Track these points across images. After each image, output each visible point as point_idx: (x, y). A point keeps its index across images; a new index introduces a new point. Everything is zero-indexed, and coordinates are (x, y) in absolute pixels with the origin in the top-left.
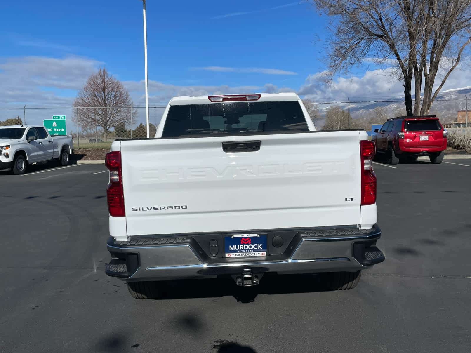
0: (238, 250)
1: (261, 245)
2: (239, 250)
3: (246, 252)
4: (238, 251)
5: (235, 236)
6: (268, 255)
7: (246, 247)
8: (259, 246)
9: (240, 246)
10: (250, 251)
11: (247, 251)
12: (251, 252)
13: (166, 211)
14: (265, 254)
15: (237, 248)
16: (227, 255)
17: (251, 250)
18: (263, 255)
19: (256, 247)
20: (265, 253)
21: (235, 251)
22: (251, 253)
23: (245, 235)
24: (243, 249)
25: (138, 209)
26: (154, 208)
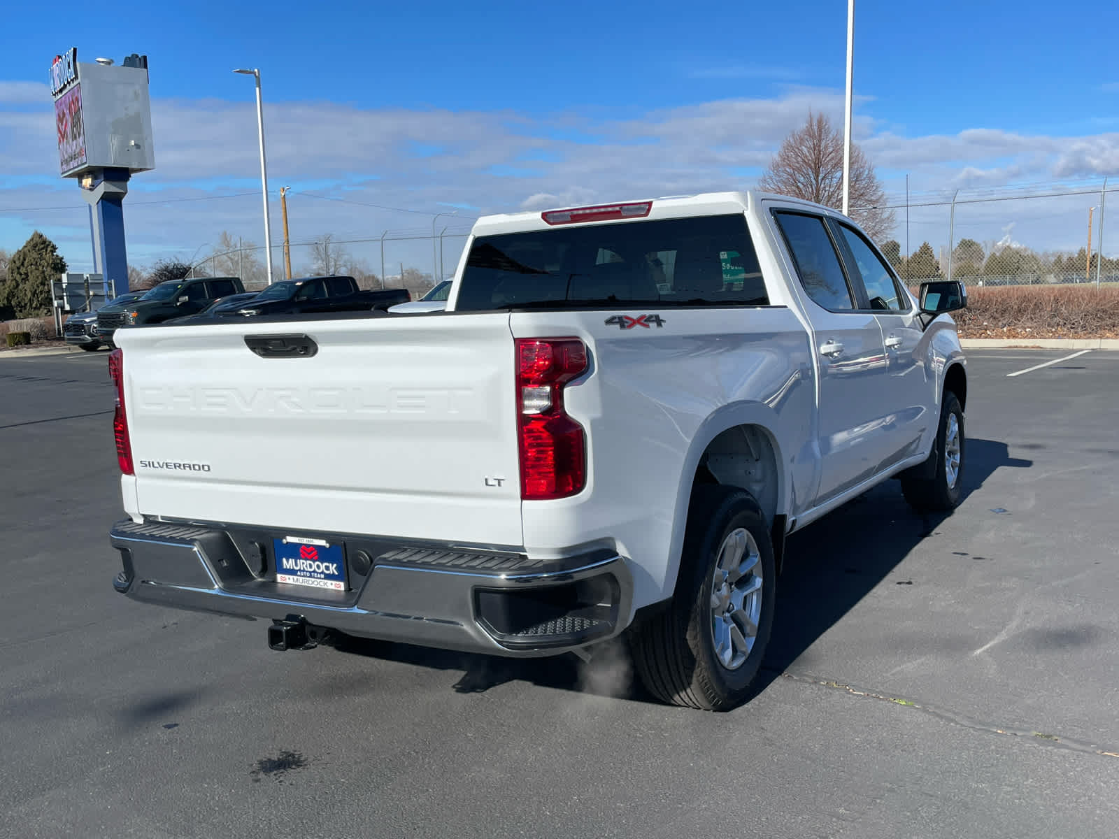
0: (297, 571)
1: (335, 565)
2: (300, 570)
4: (299, 573)
5: (290, 539)
6: (349, 589)
7: (311, 566)
8: (333, 569)
9: (302, 561)
10: (319, 576)
11: (313, 574)
12: (317, 578)
14: (341, 586)
15: (296, 565)
16: (280, 578)
17: (320, 573)
18: (339, 589)
19: (327, 568)
20: (342, 584)
21: (292, 572)
22: (319, 580)
23: (305, 541)
24: (306, 569)
25: (147, 463)
26: (166, 464)
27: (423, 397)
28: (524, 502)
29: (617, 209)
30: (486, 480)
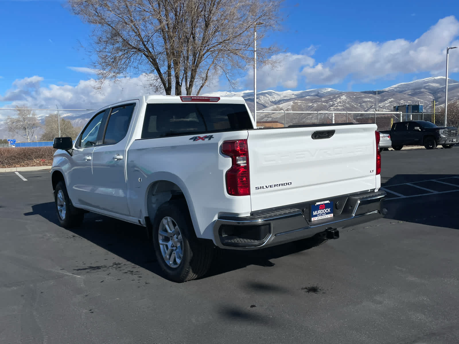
2: (318, 214)
3: (322, 215)
7: (322, 212)
8: (329, 210)
9: (319, 211)
13: (276, 188)
14: (332, 215)
17: (325, 213)
19: (327, 211)
21: (316, 216)
22: (325, 216)
23: (322, 203)
24: (320, 213)
25: (260, 188)
26: (271, 186)
28: (376, 175)
29: (208, 98)
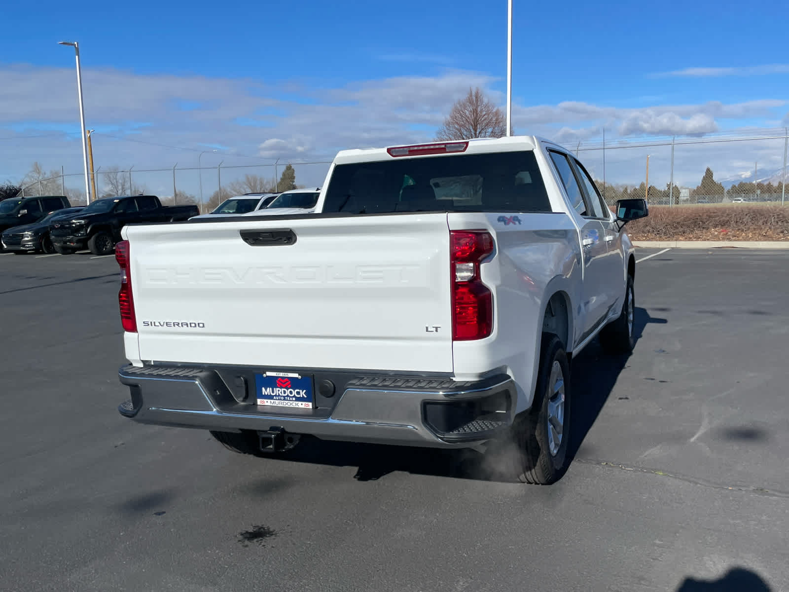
0: (274, 396)
1: (305, 391)
3: (284, 400)
4: (275, 398)
5: (269, 374)
6: (315, 407)
7: (285, 392)
8: (303, 393)
9: (277, 389)
10: (291, 399)
11: (286, 398)
12: (291, 401)
13: (177, 329)
14: (310, 405)
15: (273, 392)
16: (259, 401)
17: (292, 397)
18: (308, 407)
19: (298, 393)
20: (310, 404)
21: (270, 397)
22: (291, 402)
23: (281, 374)
24: (281, 395)
25: (150, 323)
26: (166, 323)
27: (381, 272)
28: (454, 342)
29: (443, 146)
30: (427, 328)
